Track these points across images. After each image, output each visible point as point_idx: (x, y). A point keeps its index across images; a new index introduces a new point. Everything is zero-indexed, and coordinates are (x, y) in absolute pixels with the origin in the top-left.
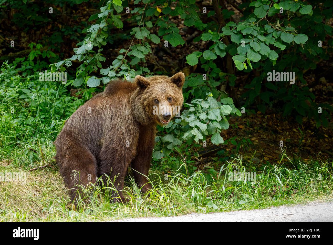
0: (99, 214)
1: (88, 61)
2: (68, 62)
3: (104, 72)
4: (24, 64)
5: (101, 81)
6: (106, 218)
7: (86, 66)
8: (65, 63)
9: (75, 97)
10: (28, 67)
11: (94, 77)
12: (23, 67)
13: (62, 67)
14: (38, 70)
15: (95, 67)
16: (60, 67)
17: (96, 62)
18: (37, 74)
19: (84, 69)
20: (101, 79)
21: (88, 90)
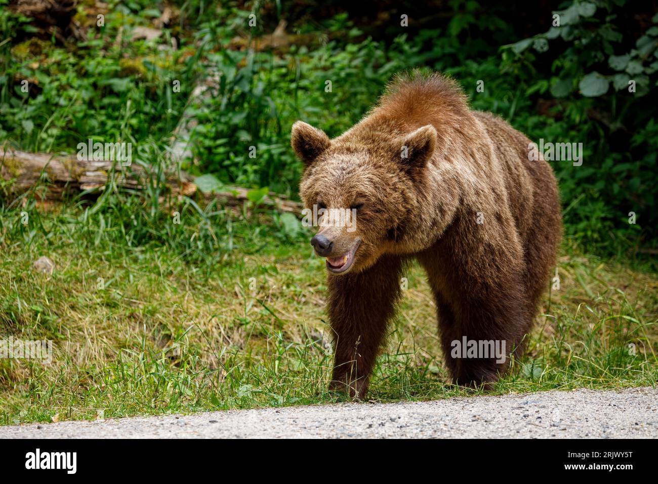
0: (601, 373)
1: (584, 41)
2: (540, 43)
3: (617, 62)
4: (439, 42)
5: (611, 84)
6: (616, 381)
7: (578, 52)
8: (533, 44)
9: (549, 116)
10: (448, 50)
11: (595, 74)
12: (437, 51)
13: (527, 54)
14: (469, 57)
15: (599, 55)
16: (522, 53)
17: (601, 42)
18: (466, 66)
19: (575, 58)
20: (610, 78)
21: (579, 103)
